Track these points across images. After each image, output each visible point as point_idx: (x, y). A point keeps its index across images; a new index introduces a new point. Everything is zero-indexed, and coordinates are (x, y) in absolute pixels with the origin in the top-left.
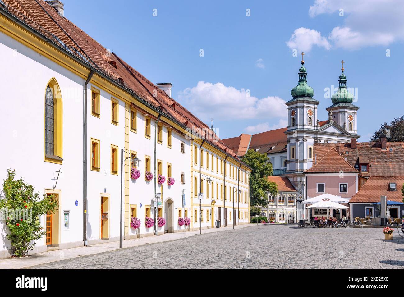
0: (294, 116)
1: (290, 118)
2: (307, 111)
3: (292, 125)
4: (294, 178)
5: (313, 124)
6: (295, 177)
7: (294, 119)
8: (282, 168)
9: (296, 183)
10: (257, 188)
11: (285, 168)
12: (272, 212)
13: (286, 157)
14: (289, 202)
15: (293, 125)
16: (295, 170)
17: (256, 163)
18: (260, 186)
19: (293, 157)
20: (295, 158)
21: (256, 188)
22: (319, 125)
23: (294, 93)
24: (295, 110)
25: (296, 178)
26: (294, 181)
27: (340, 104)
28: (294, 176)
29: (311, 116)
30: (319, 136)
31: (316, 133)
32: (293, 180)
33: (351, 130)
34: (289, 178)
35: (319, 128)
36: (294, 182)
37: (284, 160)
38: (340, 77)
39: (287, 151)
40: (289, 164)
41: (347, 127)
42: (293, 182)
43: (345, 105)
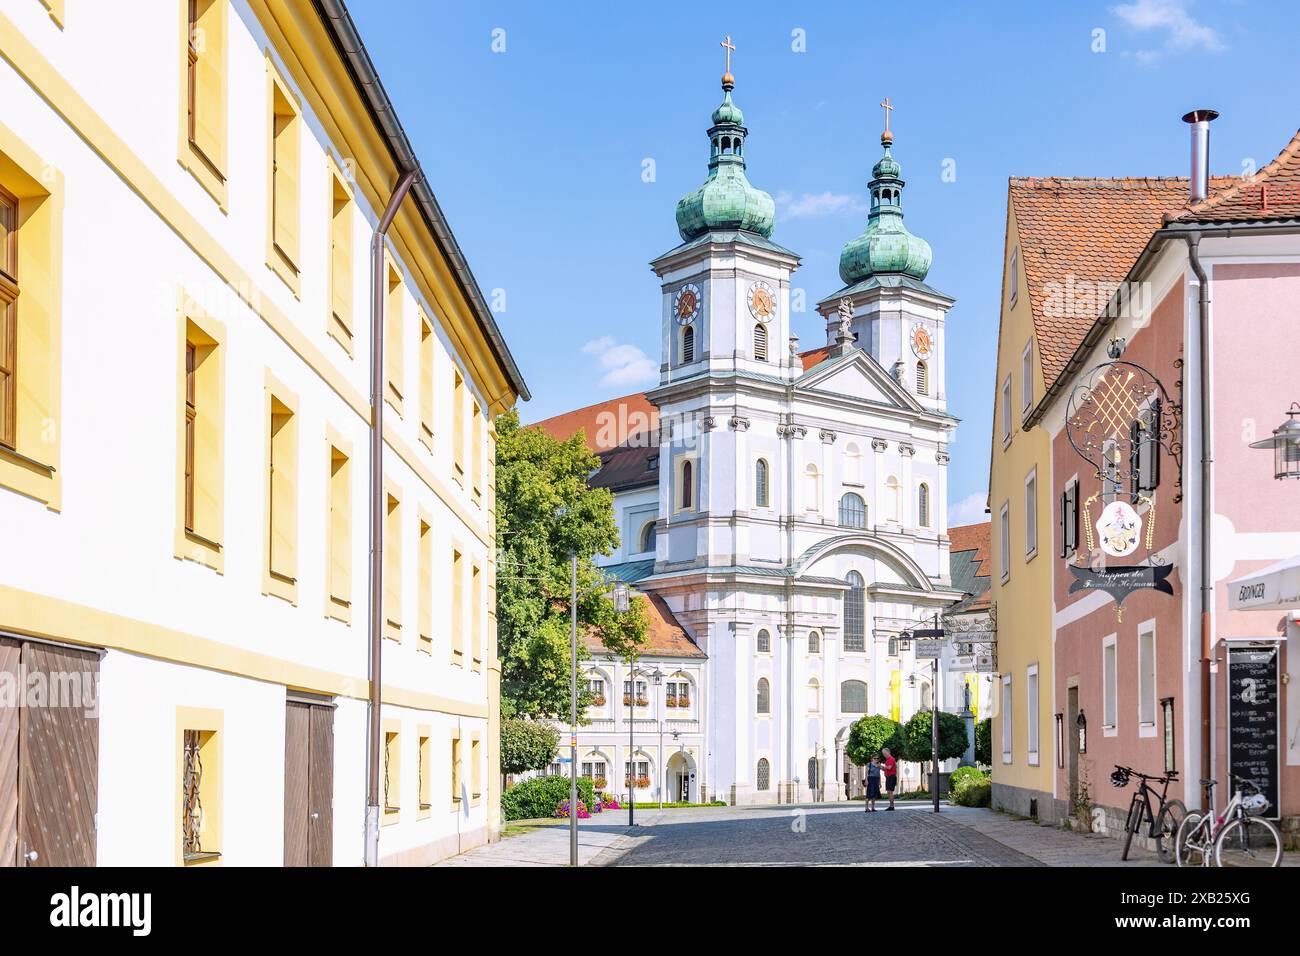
0: (690, 319)
1: (675, 325)
2: (751, 294)
3: (681, 359)
4: (692, 596)
5: (773, 356)
6: (693, 592)
7: (689, 331)
8: (632, 559)
9: (699, 618)
10: (534, 617)
11: (648, 556)
12: (594, 753)
13: (654, 507)
14: (671, 704)
15: (688, 359)
16: (693, 561)
17: (530, 482)
18: (547, 610)
19: (687, 503)
20: (693, 507)
21: (529, 618)
22: (798, 361)
23: (692, 216)
24: (695, 290)
25: (698, 595)
26: (691, 608)
27: (880, 279)
28: (690, 586)
29: (765, 319)
30: (797, 407)
31: (787, 392)
32: (686, 605)
33: (922, 391)
34: (666, 599)
35: (798, 372)
36: (690, 615)
37: (641, 522)
38: (875, 169)
39: (656, 482)
40: (666, 537)
41: (909, 378)
42: (685, 614)
43: (901, 282)
